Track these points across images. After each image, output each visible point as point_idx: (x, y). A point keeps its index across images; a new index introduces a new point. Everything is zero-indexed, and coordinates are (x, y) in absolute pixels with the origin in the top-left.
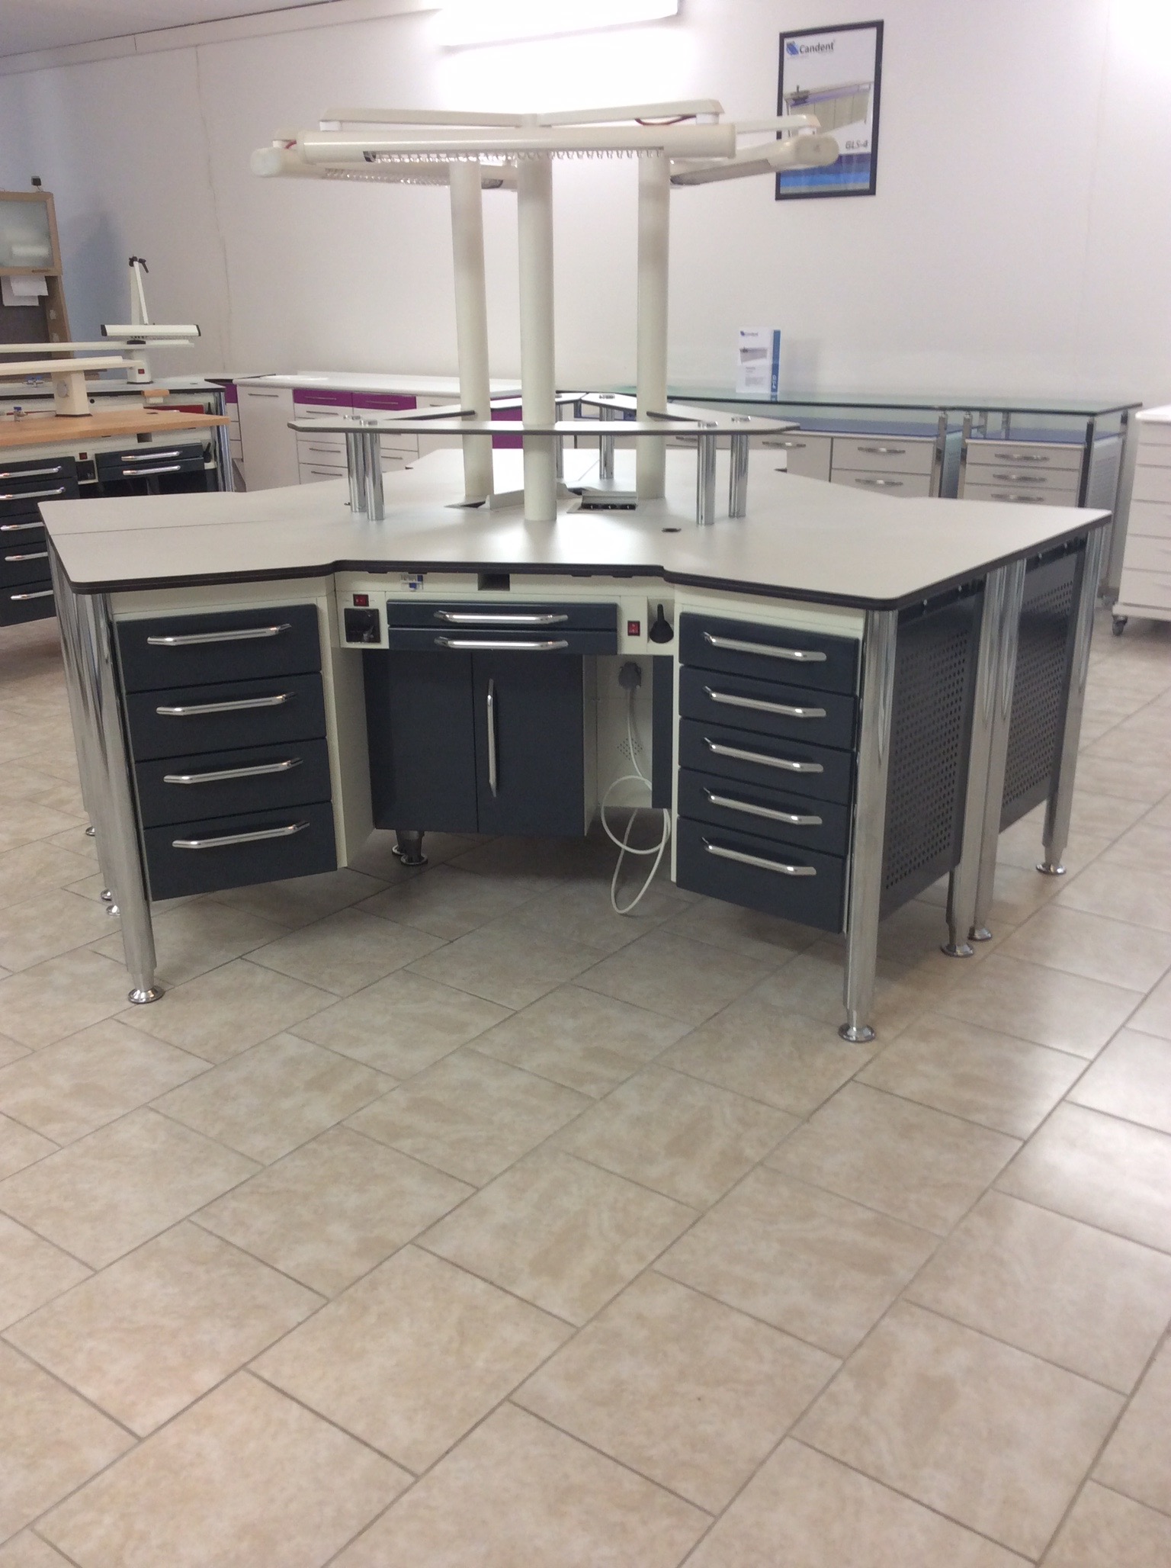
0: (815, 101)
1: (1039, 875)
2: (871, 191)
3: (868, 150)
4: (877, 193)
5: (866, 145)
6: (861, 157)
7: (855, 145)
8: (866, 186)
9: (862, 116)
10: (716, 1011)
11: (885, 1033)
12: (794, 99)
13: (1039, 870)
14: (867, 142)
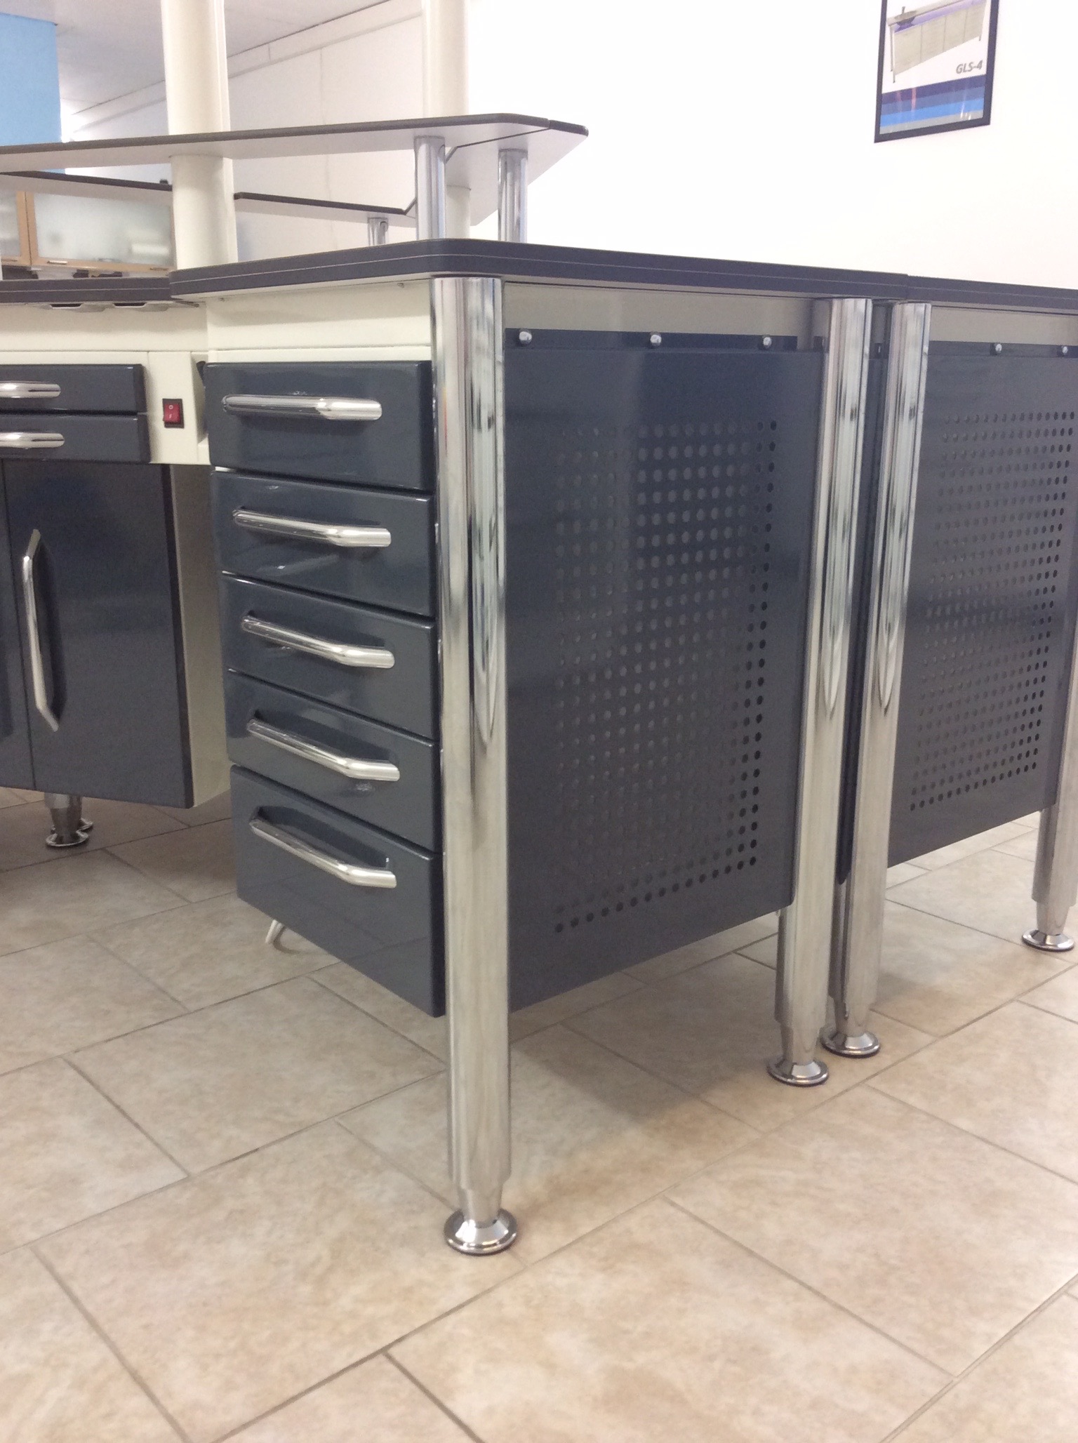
0: (922, 21)
1: (1023, 950)
2: (985, 121)
3: (983, 71)
4: (992, 121)
5: (979, 66)
6: (973, 82)
7: (968, 68)
8: (979, 114)
9: (976, 33)
10: (258, 1144)
11: (538, 1241)
12: (899, 23)
13: (1025, 942)
14: (981, 62)
